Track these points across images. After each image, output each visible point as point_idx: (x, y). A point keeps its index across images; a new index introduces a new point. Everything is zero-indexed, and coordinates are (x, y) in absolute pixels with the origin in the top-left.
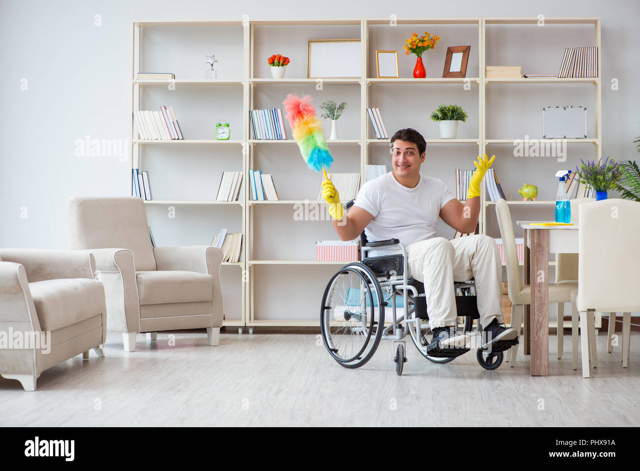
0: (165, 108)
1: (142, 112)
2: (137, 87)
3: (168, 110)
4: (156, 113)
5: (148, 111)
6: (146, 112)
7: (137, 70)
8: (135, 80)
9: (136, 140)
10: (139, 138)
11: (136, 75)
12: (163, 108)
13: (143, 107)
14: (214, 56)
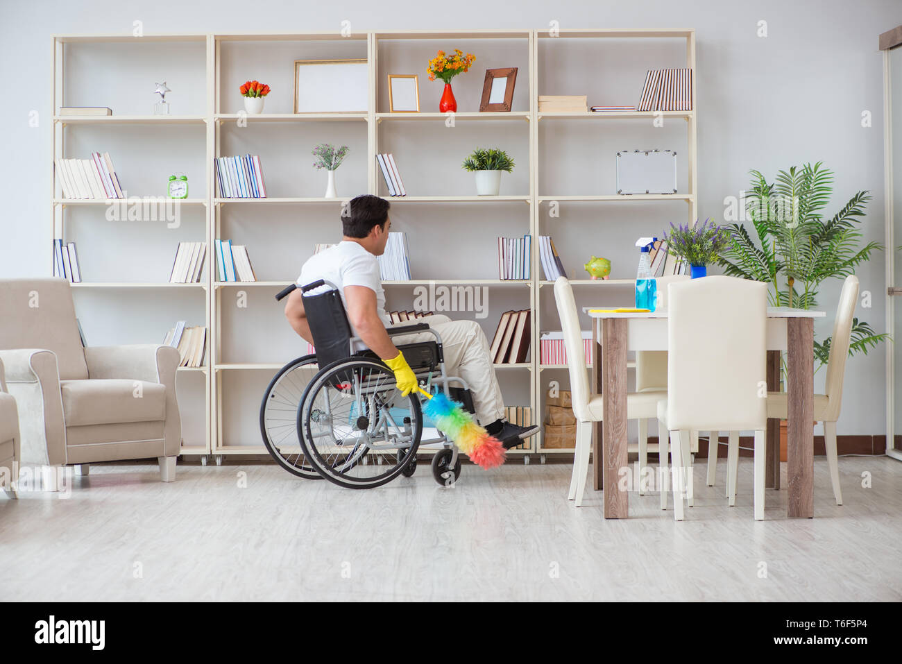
0: (99, 155)
1: (66, 160)
2: (59, 126)
3: (102, 159)
4: (86, 162)
5: (74, 160)
6: (73, 161)
7: (59, 103)
8: (57, 117)
9: (59, 199)
10: (63, 197)
11: (58, 109)
12: (96, 156)
13: (68, 153)
14: (165, 83)
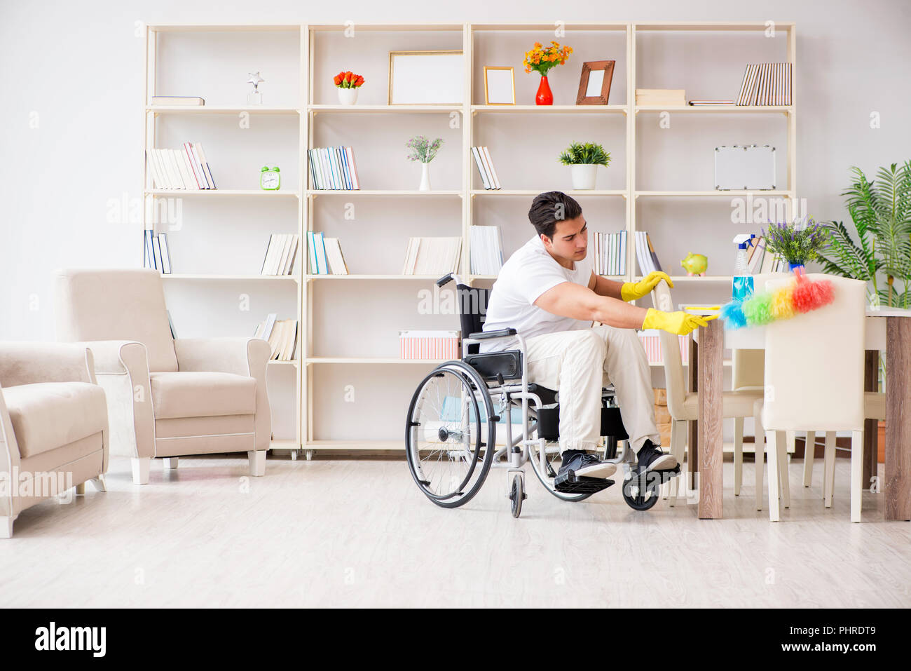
0: (191, 146)
1: (158, 150)
2: (151, 116)
3: (194, 149)
4: (178, 152)
5: (166, 150)
6: (164, 151)
7: (151, 93)
8: (150, 106)
9: (150, 189)
10: (154, 187)
11: (150, 99)
12: (187, 145)
13: (160, 143)
14: (258, 73)
